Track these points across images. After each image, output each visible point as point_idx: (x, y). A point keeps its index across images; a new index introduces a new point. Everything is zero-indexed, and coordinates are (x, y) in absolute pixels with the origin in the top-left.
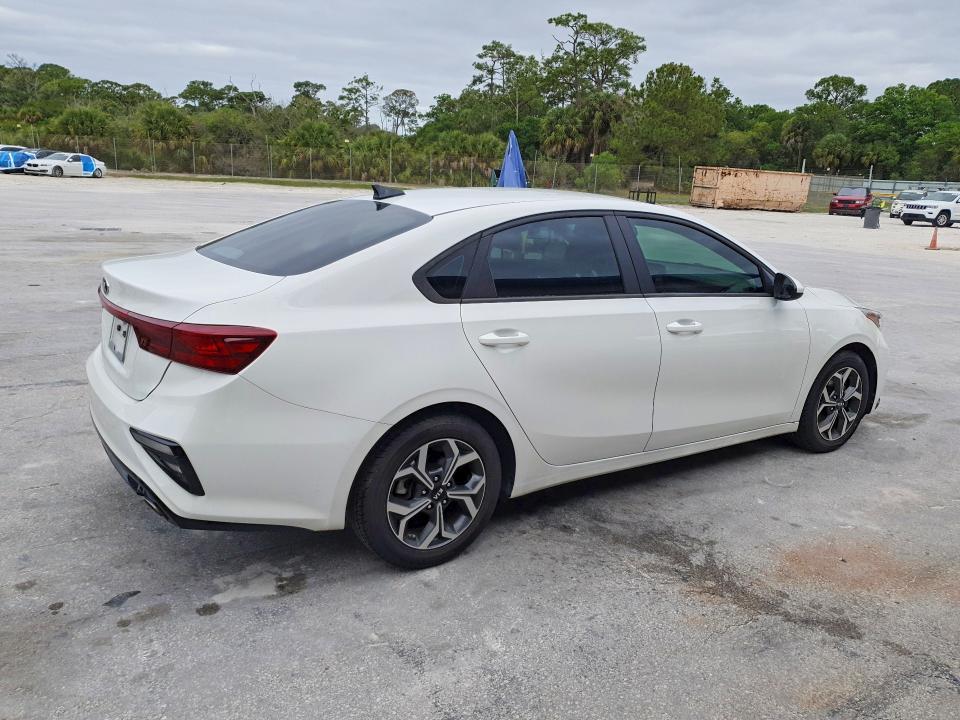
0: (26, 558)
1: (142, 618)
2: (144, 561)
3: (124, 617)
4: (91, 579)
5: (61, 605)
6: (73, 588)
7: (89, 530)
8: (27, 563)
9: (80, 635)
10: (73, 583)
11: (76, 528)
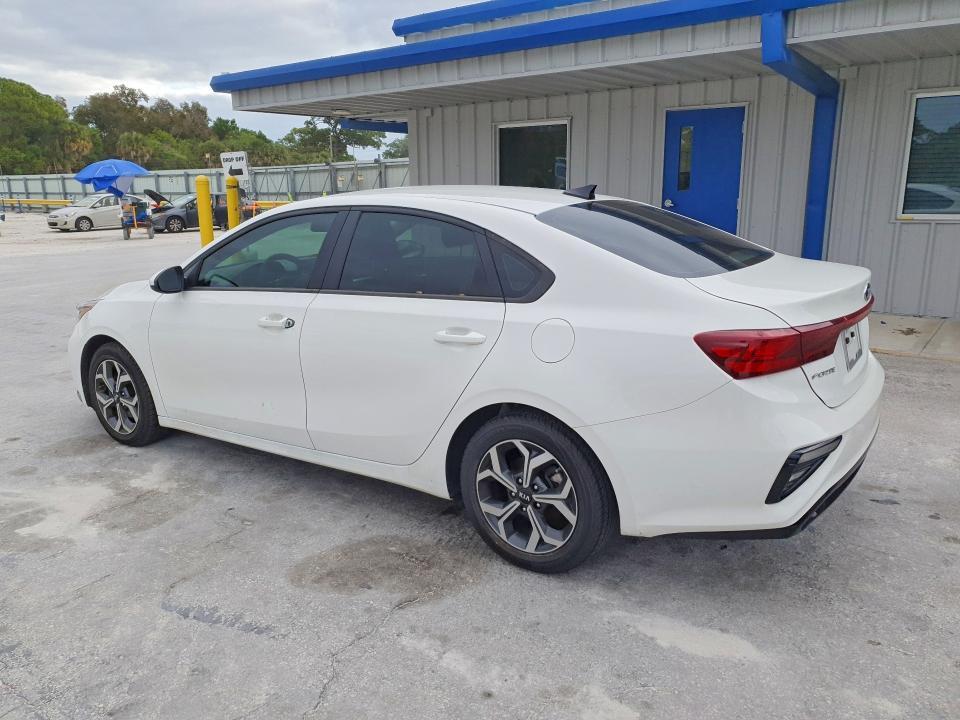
0: (946, 562)
1: (880, 488)
2: (849, 515)
3: (891, 494)
4: (898, 522)
5: (931, 517)
6: (916, 522)
7: (874, 560)
8: (946, 557)
9: (925, 497)
10: (914, 526)
11: (885, 568)
